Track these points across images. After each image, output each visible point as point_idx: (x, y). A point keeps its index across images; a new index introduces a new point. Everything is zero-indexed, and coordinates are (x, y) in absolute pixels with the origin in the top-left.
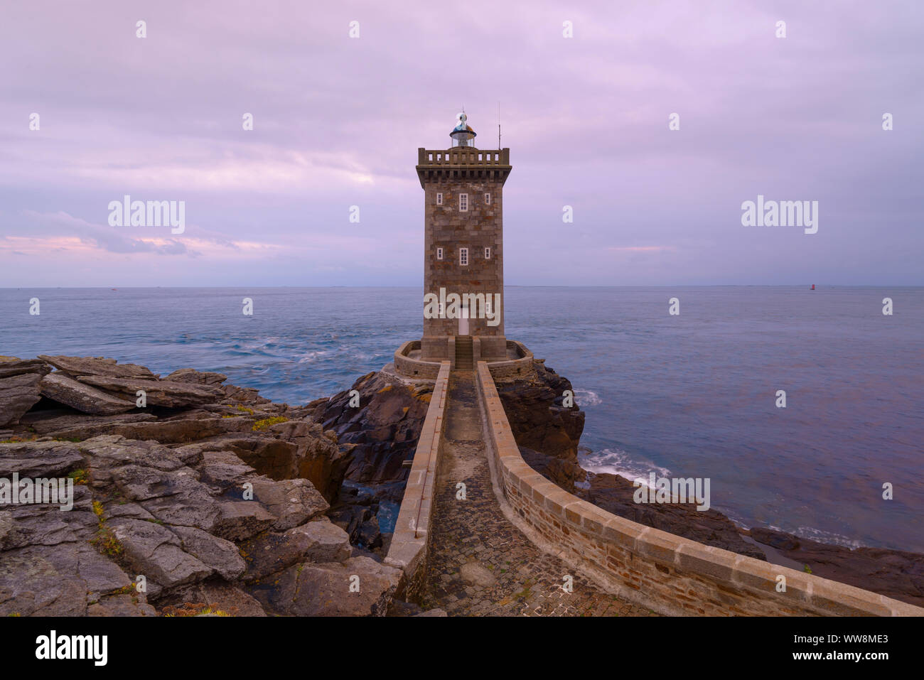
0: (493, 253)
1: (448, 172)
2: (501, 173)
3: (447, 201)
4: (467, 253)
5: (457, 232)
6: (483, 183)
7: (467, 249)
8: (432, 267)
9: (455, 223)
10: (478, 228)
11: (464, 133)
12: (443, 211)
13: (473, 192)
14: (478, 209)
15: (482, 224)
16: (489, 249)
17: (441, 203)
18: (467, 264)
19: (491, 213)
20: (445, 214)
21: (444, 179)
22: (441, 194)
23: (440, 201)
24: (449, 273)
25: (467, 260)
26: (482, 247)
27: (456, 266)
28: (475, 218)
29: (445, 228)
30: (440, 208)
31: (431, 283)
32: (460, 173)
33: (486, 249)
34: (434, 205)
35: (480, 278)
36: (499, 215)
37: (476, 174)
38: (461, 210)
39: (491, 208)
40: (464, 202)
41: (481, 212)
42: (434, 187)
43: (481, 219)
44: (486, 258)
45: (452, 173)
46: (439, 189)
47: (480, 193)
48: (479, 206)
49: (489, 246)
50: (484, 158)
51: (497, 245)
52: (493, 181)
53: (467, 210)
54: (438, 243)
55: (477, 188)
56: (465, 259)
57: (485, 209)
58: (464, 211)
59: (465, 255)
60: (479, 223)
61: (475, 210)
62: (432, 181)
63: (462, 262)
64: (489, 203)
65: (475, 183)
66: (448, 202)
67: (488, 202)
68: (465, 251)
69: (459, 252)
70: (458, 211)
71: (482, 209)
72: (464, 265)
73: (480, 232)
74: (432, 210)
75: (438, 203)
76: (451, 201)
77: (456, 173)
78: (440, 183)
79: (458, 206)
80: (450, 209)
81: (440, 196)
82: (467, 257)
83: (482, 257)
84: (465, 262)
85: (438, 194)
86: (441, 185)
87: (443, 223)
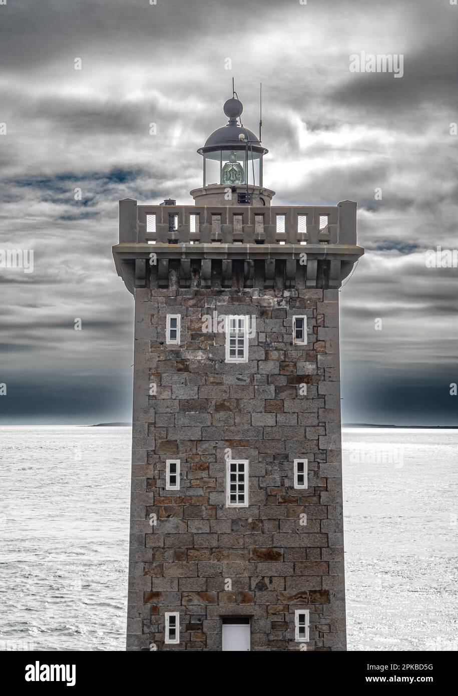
0: (315, 473)
1: (196, 263)
2: (335, 265)
3: (193, 337)
4: (246, 473)
5: (222, 415)
6: (286, 287)
7: (246, 463)
8: (150, 511)
9: (215, 395)
10: (274, 407)
12: (183, 361)
13: (263, 313)
14: (274, 355)
15: (283, 395)
16: (305, 462)
17: (178, 341)
18: (246, 504)
19: (309, 368)
20: (186, 369)
21: (184, 281)
22: (178, 317)
23: (173, 335)
24: (195, 526)
25: (246, 493)
26: (286, 457)
27: (217, 508)
28: (269, 379)
29: (187, 406)
30: (177, 354)
31: (149, 555)
32: (227, 262)
33: (296, 461)
34: (157, 344)
35: (282, 541)
37: (270, 267)
38: (229, 359)
39: (311, 355)
40: (238, 339)
41: (283, 366)
42: (159, 296)
43: (283, 381)
44: (297, 486)
45: (206, 265)
46: (172, 304)
47: (280, 315)
48: (276, 349)
49: (303, 454)
50: (291, 224)
51: (324, 451)
52: (313, 283)
53: (245, 359)
54: (172, 446)
55: (270, 300)
56: (241, 488)
57: (294, 354)
58: (237, 360)
59: (242, 478)
60: (278, 390)
61: (267, 359)
62: (153, 284)
63: (233, 498)
64: (304, 342)
65: (266, 288)
66: (197, 337)
67: (299, 335)
68: (242, 467)
69: (223, 470)
70: (223, 361)
71: (285, 355)
72: (238, 505)
73: (281, 418)
74: (154, 358)
75: (169, 341)
76: (202, 335)
77: (216, 264)
78: (173, 288)
79: (223, 346)
80: (200, 356)
81: (174, 321)
82: (246, 483)
83: (287, 483)
84: (242, 498)
85: (169, 317)
86: (177, 294)
87: (183, 393)
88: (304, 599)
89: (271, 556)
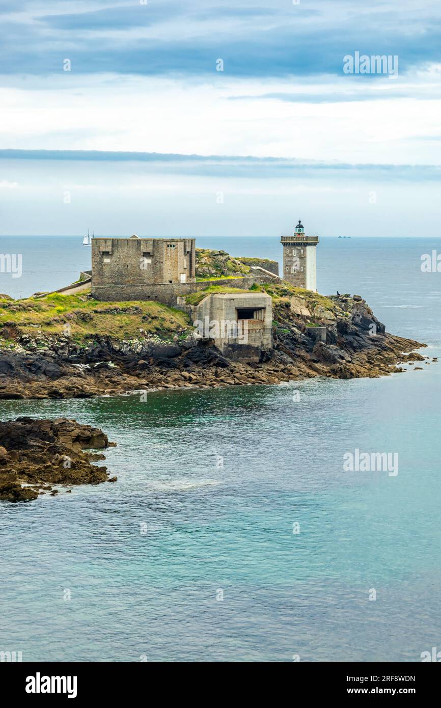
6: (302, 247)
7: (296, 268)
8: (285, 274)
11: (300, 226)
13: (298, 249)
17: (288, 253)
19: (303, 256)
21: (288, 245)
24: (290, 275)
29: (289, 261)
30: (288, 255)
33: (301, 268)
34: (286, 253)
35: (300, 277)
36: (305, 257)
40: (295, 253)
42: (286, 248)
47: (300, 250)
53: (296, 255)
54: (287, 266)
55: (299, 248)
62: (285, 246)
65: (298, 246)
66: (290, 252)
71: (301, 255)
74: (285, 255)
76: (291, 252)
79: (293, 254)
81: (288, 251)
86: (288, 247)
87: (289, 259)
88: (302, 284)
89: (298, 279)
